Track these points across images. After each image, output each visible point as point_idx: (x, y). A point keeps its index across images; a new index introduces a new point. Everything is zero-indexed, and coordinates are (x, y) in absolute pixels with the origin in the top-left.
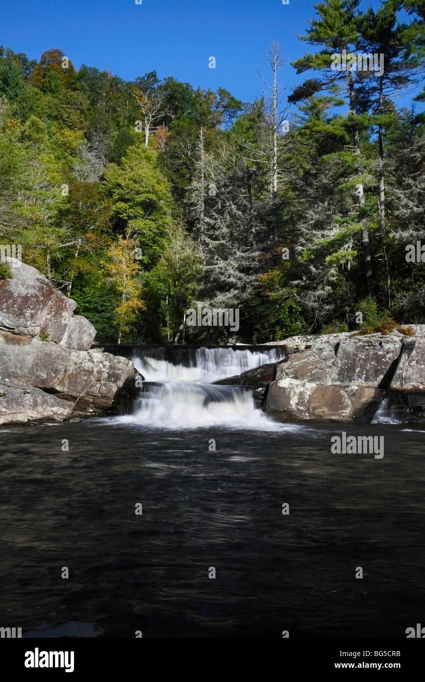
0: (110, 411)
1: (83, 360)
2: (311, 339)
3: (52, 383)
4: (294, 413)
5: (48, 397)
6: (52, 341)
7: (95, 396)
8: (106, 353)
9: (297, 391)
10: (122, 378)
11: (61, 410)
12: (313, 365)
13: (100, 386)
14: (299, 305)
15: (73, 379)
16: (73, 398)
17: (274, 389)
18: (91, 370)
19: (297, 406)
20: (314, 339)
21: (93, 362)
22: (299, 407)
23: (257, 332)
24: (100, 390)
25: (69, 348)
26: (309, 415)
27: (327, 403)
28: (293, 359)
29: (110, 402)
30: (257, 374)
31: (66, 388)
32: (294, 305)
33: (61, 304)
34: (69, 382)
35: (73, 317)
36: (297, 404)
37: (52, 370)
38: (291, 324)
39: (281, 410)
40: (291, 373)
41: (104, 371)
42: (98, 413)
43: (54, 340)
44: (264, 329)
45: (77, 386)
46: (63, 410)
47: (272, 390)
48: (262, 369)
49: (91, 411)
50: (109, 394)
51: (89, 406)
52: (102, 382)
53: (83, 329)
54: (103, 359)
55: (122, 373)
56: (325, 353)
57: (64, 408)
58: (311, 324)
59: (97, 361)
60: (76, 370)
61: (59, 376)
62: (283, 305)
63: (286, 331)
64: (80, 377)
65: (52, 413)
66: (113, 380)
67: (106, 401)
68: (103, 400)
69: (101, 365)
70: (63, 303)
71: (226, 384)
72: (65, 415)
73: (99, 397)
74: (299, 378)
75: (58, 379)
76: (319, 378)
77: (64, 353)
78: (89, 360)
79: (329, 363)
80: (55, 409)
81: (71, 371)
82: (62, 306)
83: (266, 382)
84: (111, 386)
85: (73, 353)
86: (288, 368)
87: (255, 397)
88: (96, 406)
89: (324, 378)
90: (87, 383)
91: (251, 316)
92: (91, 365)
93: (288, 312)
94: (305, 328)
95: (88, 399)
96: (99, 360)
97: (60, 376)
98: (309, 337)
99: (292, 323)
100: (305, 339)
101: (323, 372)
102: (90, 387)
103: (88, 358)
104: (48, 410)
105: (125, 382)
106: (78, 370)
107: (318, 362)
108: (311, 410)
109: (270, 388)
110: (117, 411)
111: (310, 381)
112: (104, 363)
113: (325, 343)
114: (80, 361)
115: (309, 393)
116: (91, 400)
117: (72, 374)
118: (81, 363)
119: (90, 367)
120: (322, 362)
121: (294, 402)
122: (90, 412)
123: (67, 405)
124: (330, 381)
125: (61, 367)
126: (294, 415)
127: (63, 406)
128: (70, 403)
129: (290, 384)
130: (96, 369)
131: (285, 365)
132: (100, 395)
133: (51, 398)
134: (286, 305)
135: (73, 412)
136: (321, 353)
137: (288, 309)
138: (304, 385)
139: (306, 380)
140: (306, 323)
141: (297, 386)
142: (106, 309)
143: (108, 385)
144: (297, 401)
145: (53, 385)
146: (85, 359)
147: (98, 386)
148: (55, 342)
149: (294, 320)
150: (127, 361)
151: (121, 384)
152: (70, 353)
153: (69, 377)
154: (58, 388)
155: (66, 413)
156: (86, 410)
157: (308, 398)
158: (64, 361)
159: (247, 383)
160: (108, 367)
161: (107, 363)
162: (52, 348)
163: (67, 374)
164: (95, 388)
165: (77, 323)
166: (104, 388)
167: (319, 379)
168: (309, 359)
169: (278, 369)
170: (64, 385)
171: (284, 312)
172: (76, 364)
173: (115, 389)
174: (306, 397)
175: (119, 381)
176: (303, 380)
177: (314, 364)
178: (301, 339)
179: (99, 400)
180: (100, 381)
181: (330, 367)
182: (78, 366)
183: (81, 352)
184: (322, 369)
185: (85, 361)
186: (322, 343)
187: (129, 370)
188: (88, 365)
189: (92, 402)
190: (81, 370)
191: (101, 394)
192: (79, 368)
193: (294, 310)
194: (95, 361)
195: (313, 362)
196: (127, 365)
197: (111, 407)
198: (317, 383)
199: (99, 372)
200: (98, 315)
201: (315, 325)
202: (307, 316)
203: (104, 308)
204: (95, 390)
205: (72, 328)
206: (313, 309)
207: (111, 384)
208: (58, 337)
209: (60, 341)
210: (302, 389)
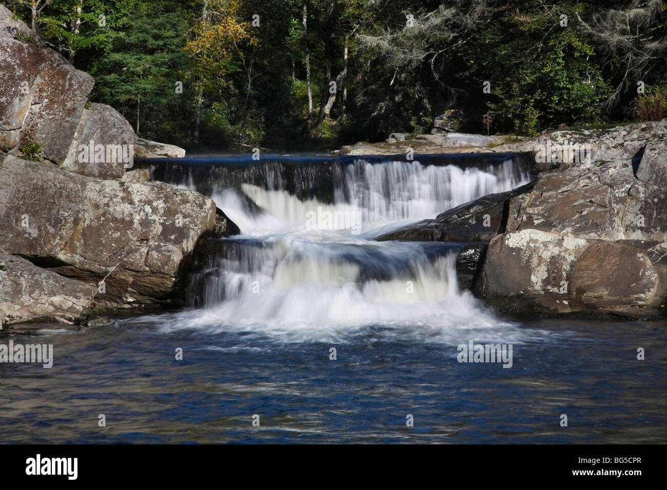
0: (169, 301)
1: (111, 199)
2: (590, 136)
3: (49, 246)
4: (537, 301)
5: (44, 275)
6: (45, 159)
7: (138, 272)
8: (158, 182)
9: (546, 255)
10: (192, 233)
11: (69, 302)
12: (584, 197)
13: (148, 252)
14: (588, 43)
15: (92, 235)
16: (96, 277)
17: (498, 251)
18: (128, 219)
19: (546, 286)
20: (598, 137)
21: (131, 203)
22: (549, 287)
23: (496, 103)
24: (146, 258)
25: (82, 173)
26: (570, 305)
27: (608, 278)
28: (543, 184)
29: (170, 283)
30: (469, 218)
31: (78, 256)
32: (577, 43)
33: (61, 81)
34: (85, 243)
35: (87, 107)
36: (546, 282)
37: (48, 220)
38: (570, 86)
39: (512, 294)
40: (538, 214)
41: (154, 221)
42: (146, 304)
43: (51, 158)
44: (511, 97)
45: (102, 251)
46: (74, 300)
47: (493, 255)
48: (481, 207)
49: (131, 300)
50: (166, 267)
51: (126, 291)
52: (151, 243)
53: (110, 132)
54: (152, 196)
55: (191, 223)
56: (612, 171)
57: (77, 297)
58: (615, 84)
59: (140, 201)
60: (98, 218)
61: (64, 232)
62: (552, 43)
63: (560, 101)
64: (107, 233)
65: (52, 308)
66: (173, 237)
67: (160, 280)
68: (154, 279)
69: (148, 209)
70: (64, 78)
71: (407, 239)
72: (77, 312)
73: (146, 274)
74: (555, 226)
75: (61, 238)
76: (596, 225)
77: (71, 185)
78: (123, 199)
79: (620, 192)
80: (57, 299)
81: (87, 222)
82: (64, 86)
83: (487, 235)
84: (169, 251)
85: (91, 185)
86: (532, 205)
87: (460, 267)
88: (142, 291)
89: (607, 225)
90: (122, 244)
91: (483, 68)
92: (127, 208)
93: (563, 58)
94: (603, 93)
95: (123, 277)
96: (144, 198)
97: (66, 232)
98: (586, 132)
99: (572, 83)
100: (577, 136)
101: (605, 212)
102: (128, 253)
103: (121, 194)
104: (43, 301)
105: (198, 241)
106: (102, 219)
107: (596, 191)
108: (575, 293)
109: (490, 250)
110: (184, 299)
111: (576, 232)
112: (155, 204)
113: (614, 147)
114: (106, 200)
115: (570, 258)
116: (131, 279)
117: (89, 227)
118: (107, 205)
119: (127, 213)
120: (605, 191)
121: (537, 278)
122: (129, 303)
123: (81, 291)
124: (622, 229)
125: (66, 214)
126: (539, 305)
127: (74, 293)
128: (87, 286)
129: (531, 240)
130: (138, 217)
131: (527, 198)
132: (147, 269)
133: (48, 278)
134: (560, 43)
135: (94, 305)
136: (605, 171)
137: (564, 51)
138: (560, 243)
139: (569, 229)
140: (605, 81)
141: (545, 245)
142: (165, 45)
143: (163, 249)
144: (545, 276)
145: (50, 250)
146: (116, 196)
147: (144, 250)
148: (53, 162)
149: (577, 75)
150: (201, 199)
151: (189, 245)
152: (84, 185)
153: (84, 234)
154: (62, 256)
155: (79, 308)
156: (121, 298)
157: (568, 268)
158: (71, 201)
159: (447, 238)
160: (162, 212)
161: (160, 204)
162: (47, 175)
163: (80, 228)
164: (137, 254)
165: (95, 122)
166: (155, 254)
167: (596, 227)
168: (578, 184)
169: (511, 206)
170: (73, 250)
171: (555, 59)
172: (97, 206)
173: (177, 257)
174: (564, 267)
175: (185, 241)
176: (562, 230)
177: (587, 194)
178: (568, 136)
179: (146, 279)
180: (148, 240)
181: (622, 201)
182: (101, 211)
183: (107, 182)
184: (604, 206)
185: (115, 200)
186: (608, 148)
187: (206, 217)
188: (121, 209)
189: (133, 283)
190: (107, 220)
191: (150, 266)
192: (104, 215)
193: (577, 54)
194: (136, 199)
195: (586, 191)
196: (201, 206)
197: (172, 292)
198: (593, 235)
199: (145, 223)
200: (149, 57)
201: (625, 84)
202: (608, 66)
203: (161, 43)
204: (138, 259)
205: (86, 131)
206: (621, 51)
207: (170, 247)
208: (59, 151)
209: (63, 159)
210: (556, 251)
